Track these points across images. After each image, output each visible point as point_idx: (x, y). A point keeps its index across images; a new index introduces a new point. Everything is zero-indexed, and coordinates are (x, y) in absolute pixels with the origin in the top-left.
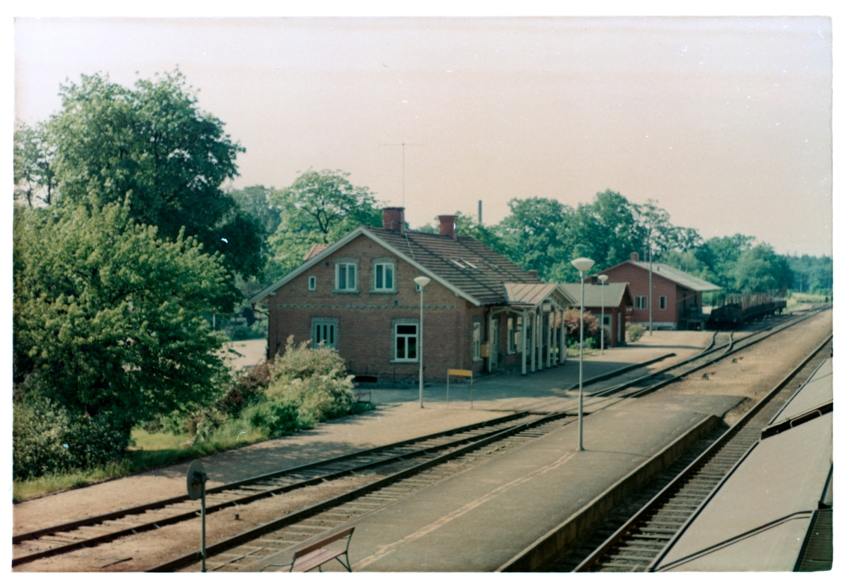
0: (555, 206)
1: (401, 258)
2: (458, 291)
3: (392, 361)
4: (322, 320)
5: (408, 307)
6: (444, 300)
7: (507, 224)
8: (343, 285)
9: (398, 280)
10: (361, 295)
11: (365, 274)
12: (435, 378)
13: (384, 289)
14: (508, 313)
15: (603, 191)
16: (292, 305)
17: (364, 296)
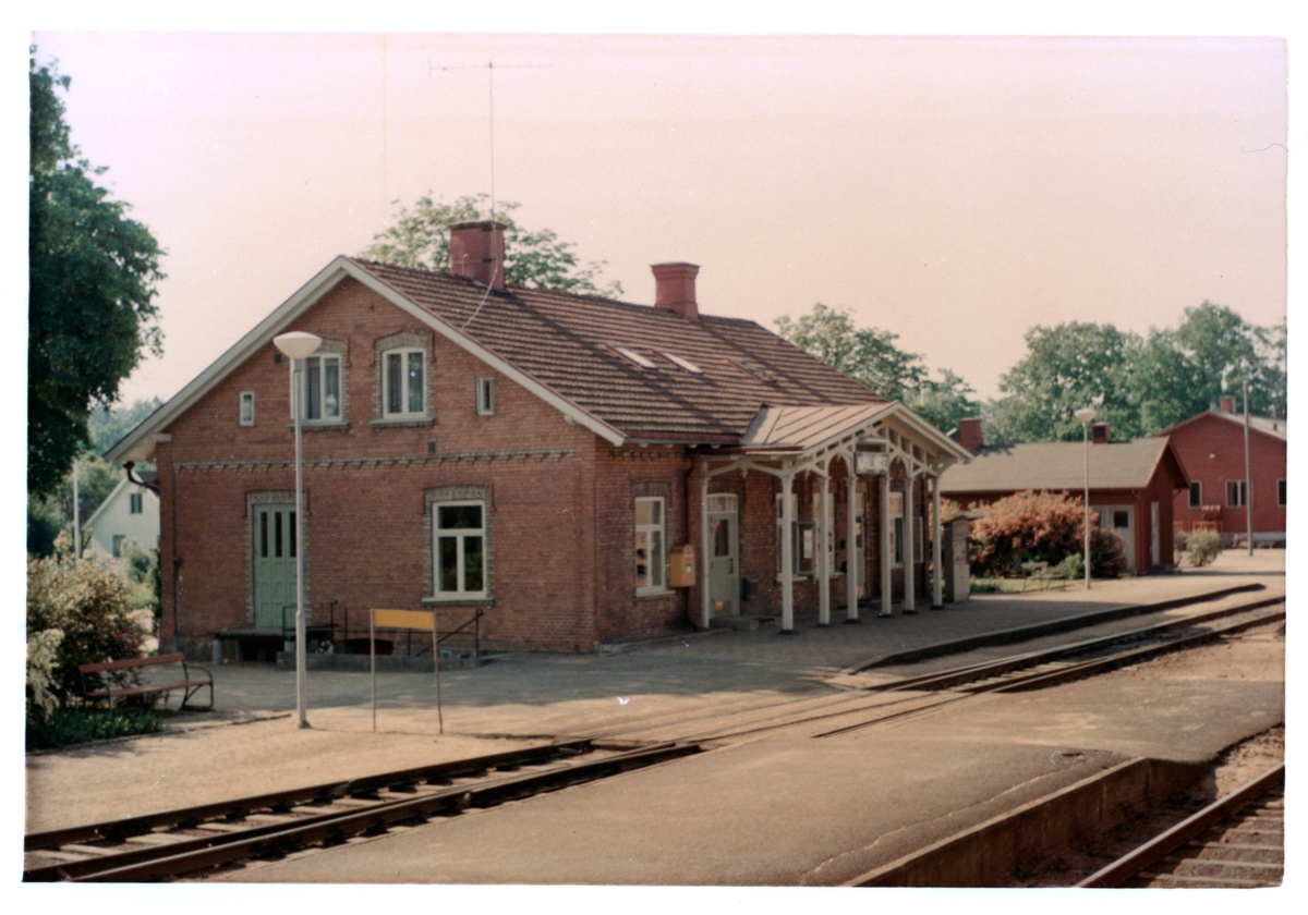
0: (1111, 335)
1: (441, 336)
2: (572, 412)
3: (426, 599)
4: (270, 497)
5: (460, 459)
6: (544, 437)
7: (1024, 372)
8: (312, 412)
9: (435, 390)
10: (352, 432)
11: (360, 377)
12: (527, 641)
13: (406, 415)
14: (745, 474)
15: (1197, 304)
16: (205, 465)
17: (359, 435)
